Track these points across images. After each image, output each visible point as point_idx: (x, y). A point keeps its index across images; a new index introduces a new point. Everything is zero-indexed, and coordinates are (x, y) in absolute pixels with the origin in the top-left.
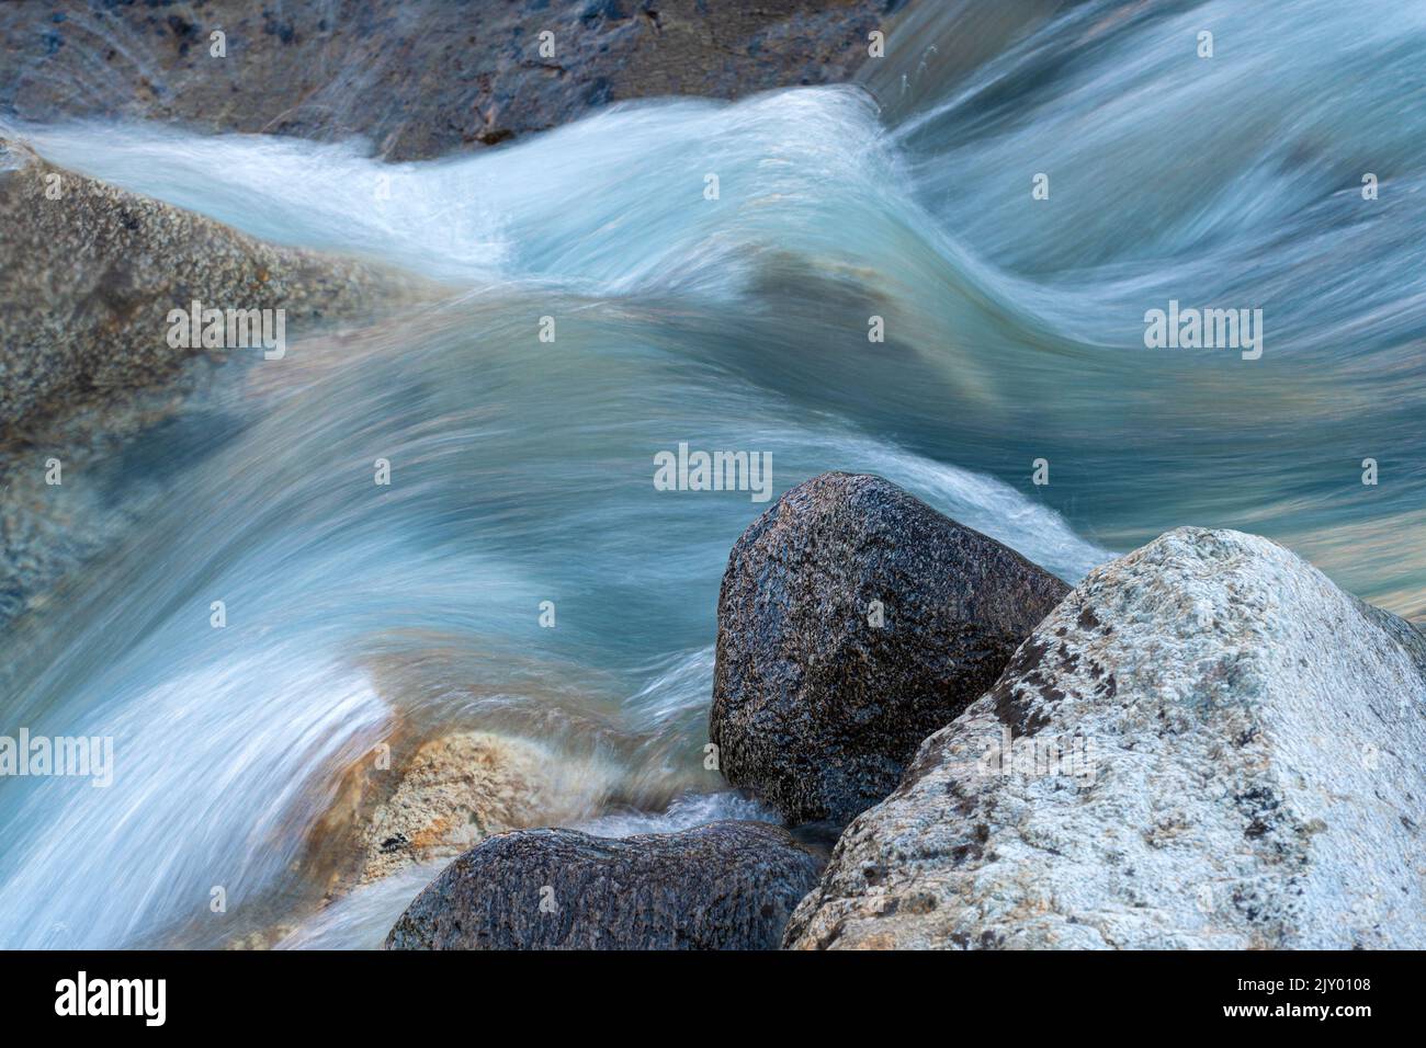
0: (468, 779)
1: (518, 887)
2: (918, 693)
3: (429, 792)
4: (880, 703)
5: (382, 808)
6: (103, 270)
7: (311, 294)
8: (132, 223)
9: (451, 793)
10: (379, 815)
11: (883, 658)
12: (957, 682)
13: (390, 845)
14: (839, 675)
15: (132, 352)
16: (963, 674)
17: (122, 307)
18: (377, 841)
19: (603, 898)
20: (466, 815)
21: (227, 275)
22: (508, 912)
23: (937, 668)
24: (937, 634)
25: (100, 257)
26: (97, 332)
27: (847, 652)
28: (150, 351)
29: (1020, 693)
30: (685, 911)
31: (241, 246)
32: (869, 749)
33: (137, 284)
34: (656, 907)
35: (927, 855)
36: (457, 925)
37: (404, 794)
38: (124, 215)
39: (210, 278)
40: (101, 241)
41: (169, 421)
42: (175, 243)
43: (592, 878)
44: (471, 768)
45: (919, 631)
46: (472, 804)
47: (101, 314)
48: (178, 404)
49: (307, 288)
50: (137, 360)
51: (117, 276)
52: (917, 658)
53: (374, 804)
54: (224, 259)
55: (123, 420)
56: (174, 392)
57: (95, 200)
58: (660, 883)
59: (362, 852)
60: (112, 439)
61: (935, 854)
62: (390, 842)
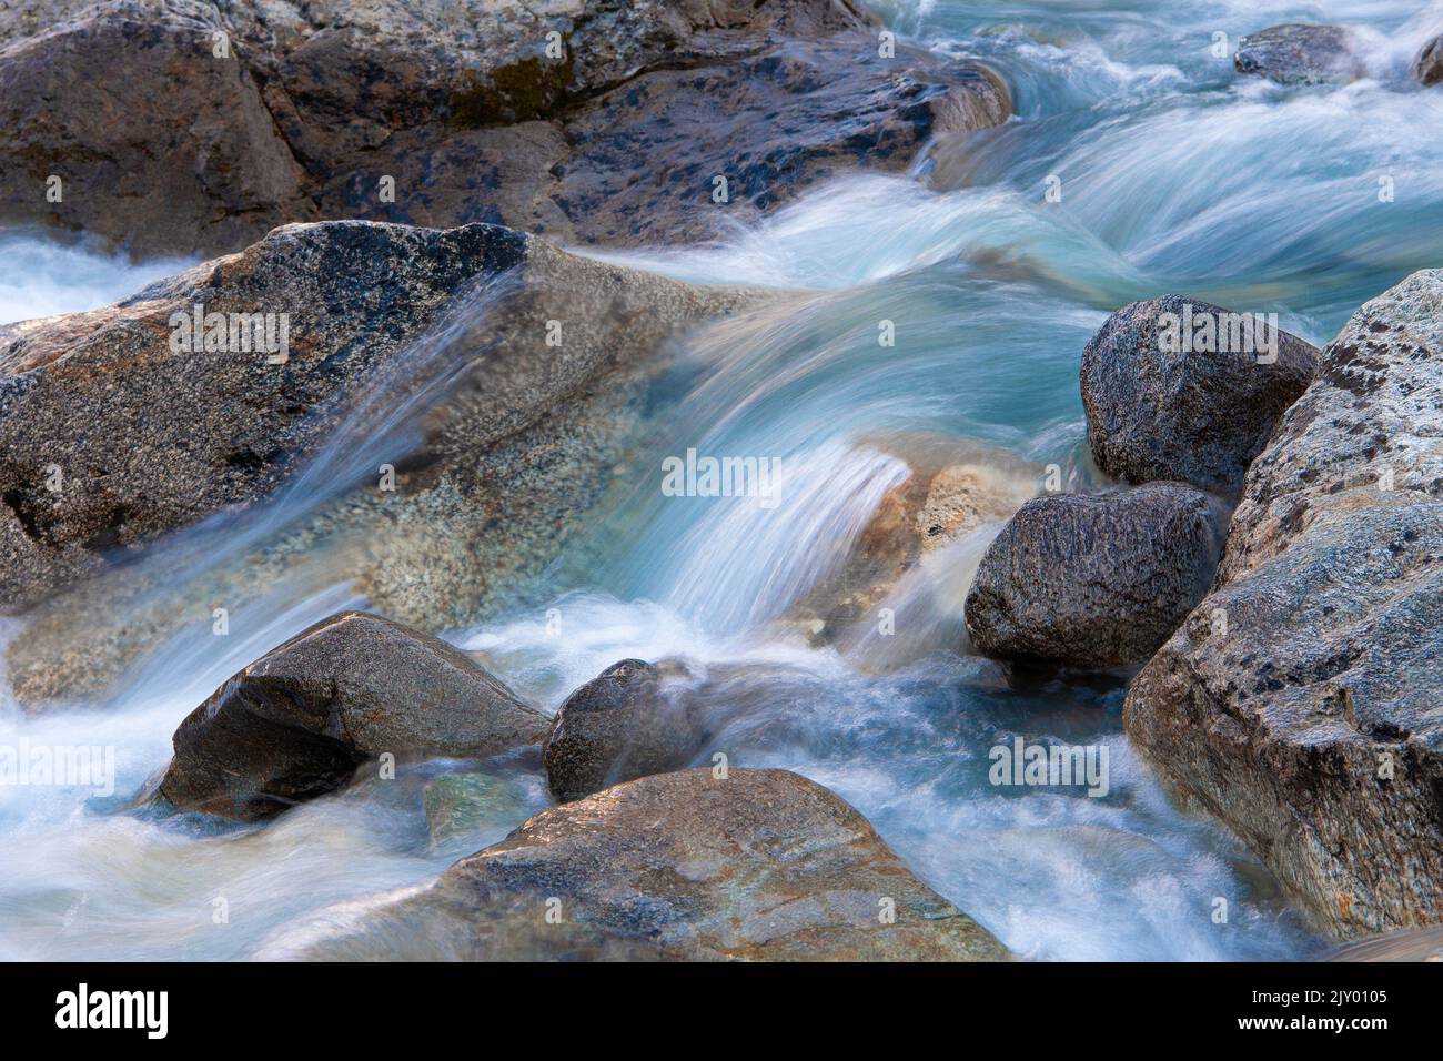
0: (966, 491)
1: (1058, 525)
2: (1233, 406)
3: (947, 501)
4: (1210, 414)
5: (921, 512)
6: (610, 301)
7: (721, 304)
8: (619, 279)
9: (959, 499)
10: (921, 516)
11: (1208, 389)
12: (1255, 397)
13: (933, 531)
14: (1184, 402)
15: (634, 341)
16: (1257, 392)
17: (624, 320)
18: (925, 530)
19: (1107, 526)
20: (970, 510)
21: (673, 299)
22: (1055, 539)
23: (1241, 390)
24: (1240, 371)
25: (607, 296)
26: (614, 334)
27: (1186, 388)
28: (643, 340)
29: (1350, 373)
30: (1154, 528)
31: (675, 285)
32: (1207, 442)
33: (629, 308)
34: (1138, 528)
35: (1344, 458)
36: (1027, 551)
37: (930, 504)
38: (613, 275)
39: (666, 301)
40: (605, 287)
41: (665, 372)
42: (643, 287)
43: (1098, 516)
44: (966, 485)
45: (1228, 370)
46: (972, 504)
47: (614, 324)
48: (667, 364)
49: (718, 301)
50: (637, 345)
51: (617, 305)
52: (1230, 386)
53: (915, 512)
54: (670, 291)
55: (638, 376)
56: (663, 357)
57: (596, 269)
58: (1137, 515)
59: (918, 538)
60: (636, 386)
61: (1350, 457)
62: (932, 529)
